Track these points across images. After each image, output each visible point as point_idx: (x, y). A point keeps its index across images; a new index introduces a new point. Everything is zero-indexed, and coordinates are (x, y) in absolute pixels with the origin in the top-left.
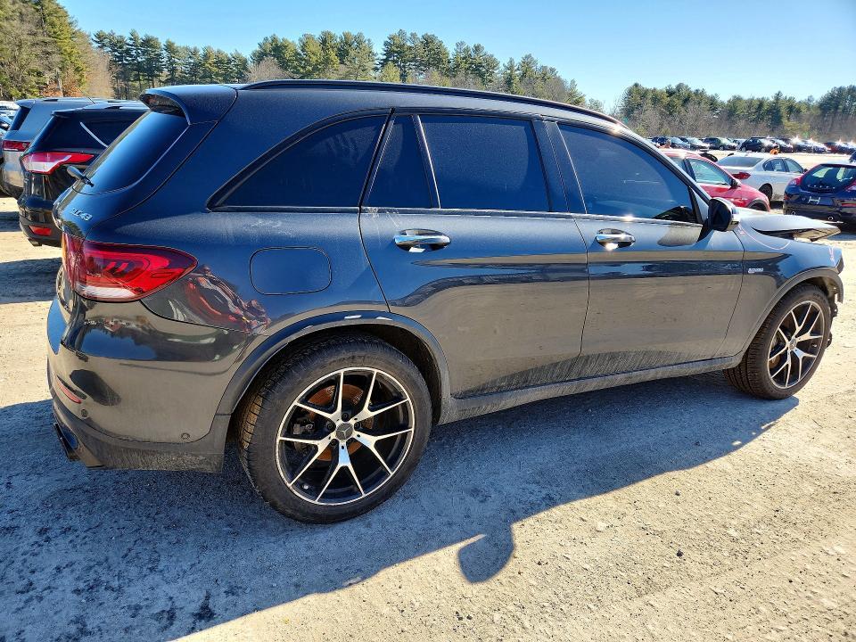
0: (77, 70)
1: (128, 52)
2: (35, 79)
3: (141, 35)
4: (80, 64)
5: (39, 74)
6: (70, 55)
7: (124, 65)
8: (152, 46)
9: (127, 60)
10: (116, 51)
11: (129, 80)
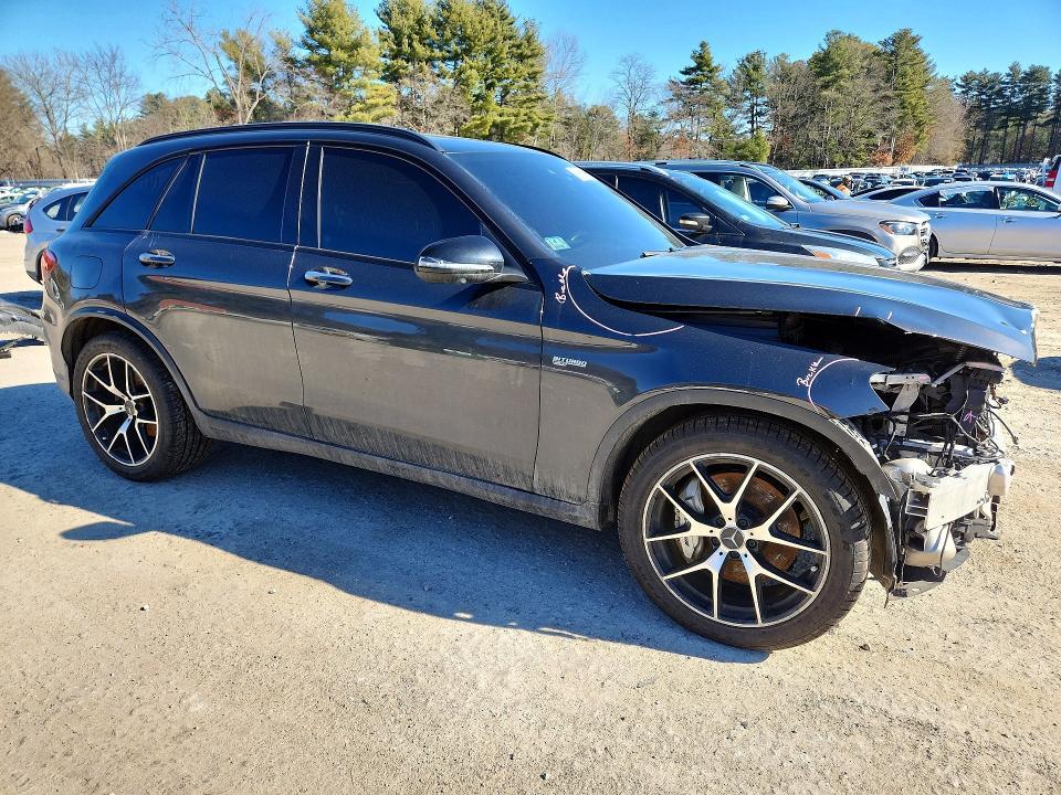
0: (918, 125)
1: (1000, 94)
2: (864, 141)
3: (1025, 68)
4: (923, 117)
5: (871, 135)
6: (914, 108)
7: (989, 110)
8: (1036, 80)
9: (995, 103)
10: (984, 93)
11: (992, 129)
